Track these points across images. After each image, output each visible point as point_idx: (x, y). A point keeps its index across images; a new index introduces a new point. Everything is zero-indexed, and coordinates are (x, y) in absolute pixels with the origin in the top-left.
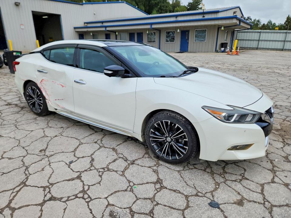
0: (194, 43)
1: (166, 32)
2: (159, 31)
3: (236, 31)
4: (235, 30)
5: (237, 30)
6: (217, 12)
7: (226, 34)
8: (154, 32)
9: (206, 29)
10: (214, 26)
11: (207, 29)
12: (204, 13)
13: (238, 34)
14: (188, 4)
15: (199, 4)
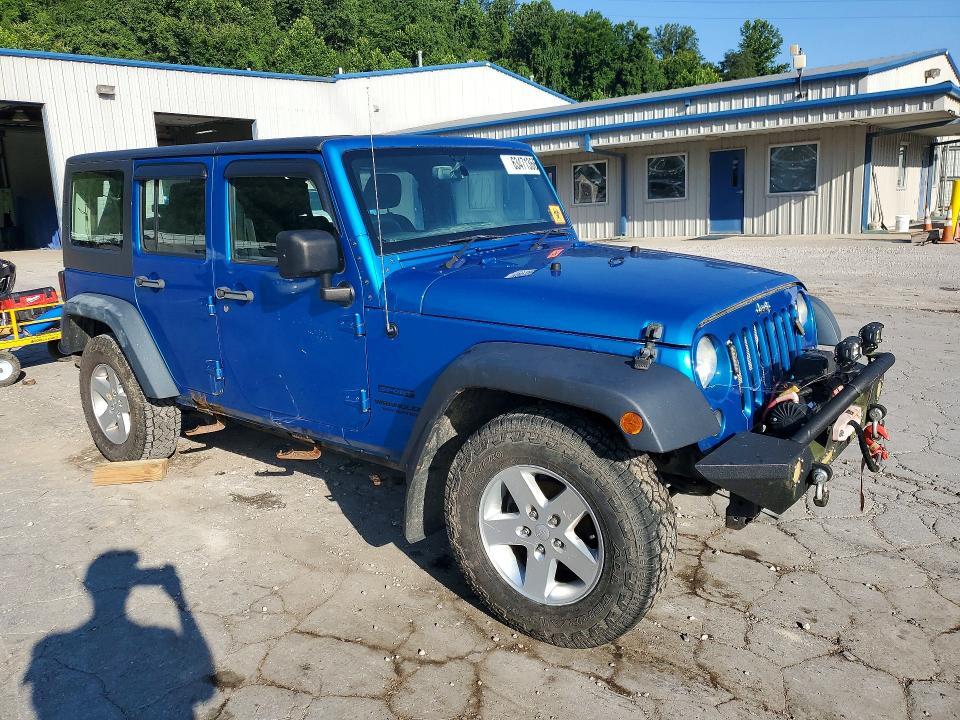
0: (765, 197)
1: (650, 160)
2: (619, 159)
3: (942, 143)
4: (939, 139)
5: (946, 139)
6: (858, 75)
7: (901, 157)
8: (596, 165)
9: (814, 143)
10: (852, 127)
11: (818, 143)
12: (800, 83)
13: (950, 155)
14: (723, 59)
15: (768, 58)
